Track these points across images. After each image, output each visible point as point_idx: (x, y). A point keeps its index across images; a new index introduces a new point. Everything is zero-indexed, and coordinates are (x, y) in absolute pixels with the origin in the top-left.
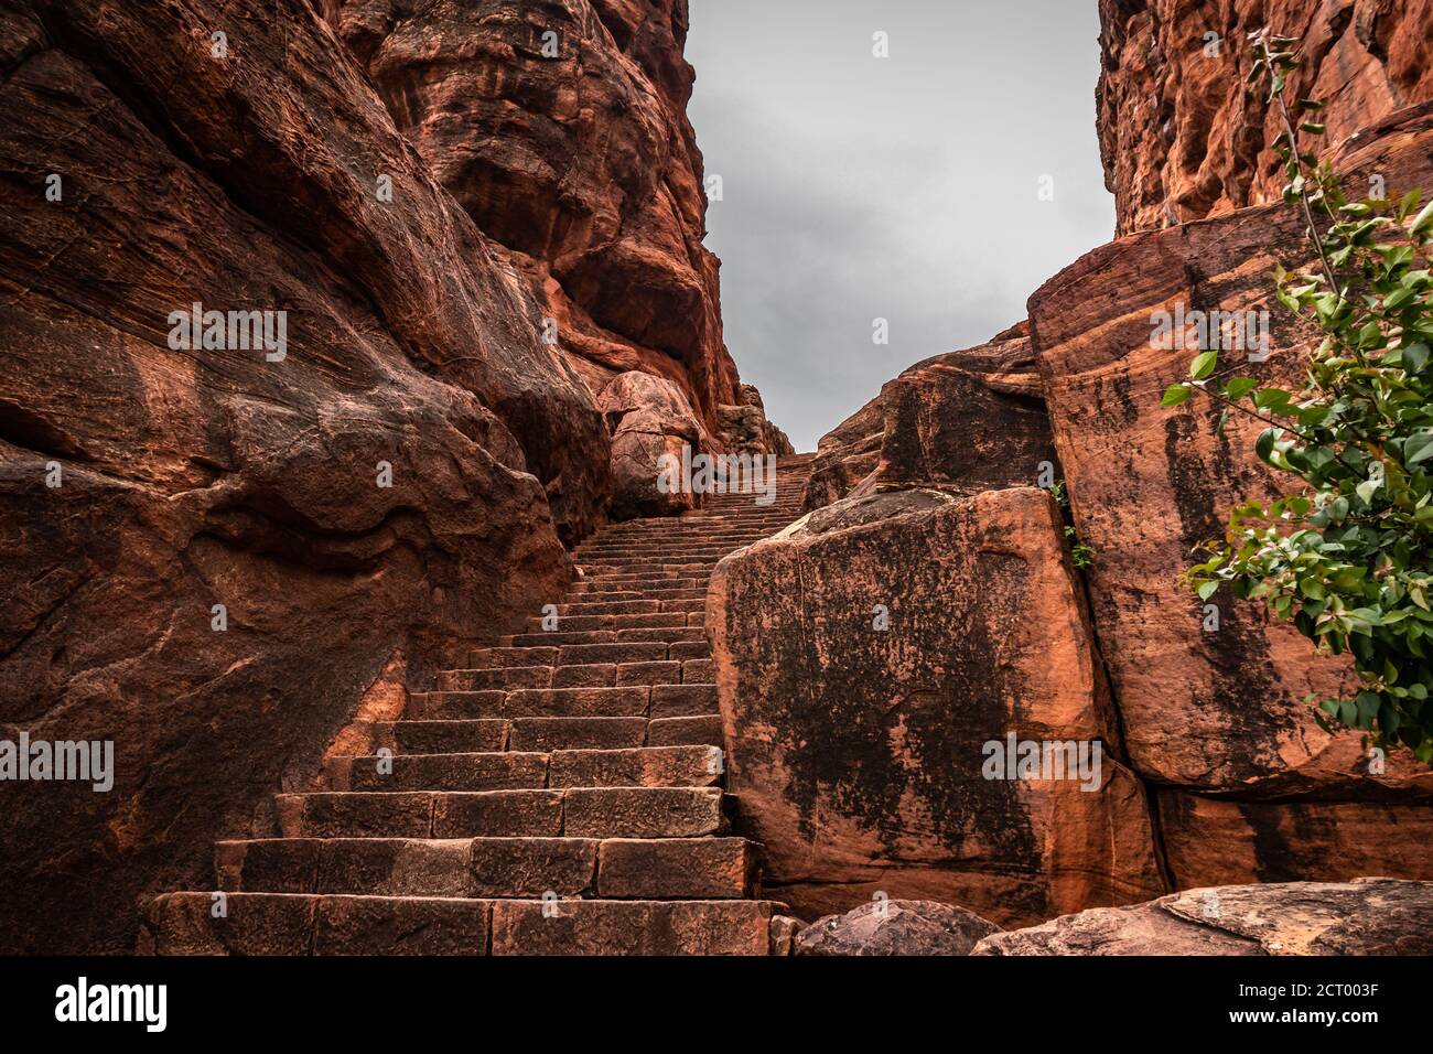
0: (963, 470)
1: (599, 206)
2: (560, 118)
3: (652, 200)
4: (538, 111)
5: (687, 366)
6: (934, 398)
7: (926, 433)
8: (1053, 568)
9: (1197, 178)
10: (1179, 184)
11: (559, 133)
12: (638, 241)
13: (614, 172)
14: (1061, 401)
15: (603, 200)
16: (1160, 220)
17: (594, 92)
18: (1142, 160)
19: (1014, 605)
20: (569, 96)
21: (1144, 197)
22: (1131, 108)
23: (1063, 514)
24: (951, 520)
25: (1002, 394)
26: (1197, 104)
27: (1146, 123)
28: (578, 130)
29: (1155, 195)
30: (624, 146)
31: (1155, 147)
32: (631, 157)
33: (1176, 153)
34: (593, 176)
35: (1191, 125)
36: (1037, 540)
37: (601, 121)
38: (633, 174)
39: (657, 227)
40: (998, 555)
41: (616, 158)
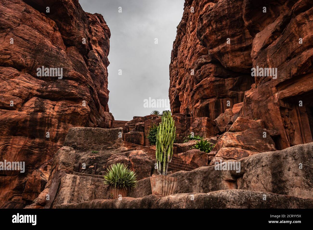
0: (139, 131)
1: (98, 86)
2: (95, 74)
3: (104, 85)
4: (92, 72)
5: (104, 107)
6: (138, 126)
7: (138, 128)
8: (143, 136)
9: (180, 86)
10: (177, 87)
11: (94, 76)
12: (102, 90)
13: (100, 81)
14: (145, 128)
15: (98, 85)
16: (175, 90)
17: (100, 71)
18: (174, 80)
19: (141, 138)
20: (97, 71)
21: (173, 86)
22: (173, 71)
23: (144, 134)
24: (138, 133)
25: (142, 126)
26: (181, 76)
27: (175, 75)
28: (97, 75)
29: (174, 86)
30: (102, 78)
31: (176, 79)
32: (102, 79)
33: (178, 81)
34: (98, 82)
35: (180, 78)
36: (143, 135)
37: (100, 75)
38: (102, 81)
39: (104, 89)
40: (141, 135)
41: (101, 79)
